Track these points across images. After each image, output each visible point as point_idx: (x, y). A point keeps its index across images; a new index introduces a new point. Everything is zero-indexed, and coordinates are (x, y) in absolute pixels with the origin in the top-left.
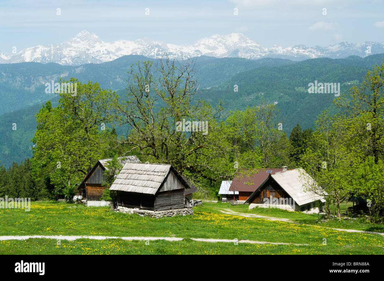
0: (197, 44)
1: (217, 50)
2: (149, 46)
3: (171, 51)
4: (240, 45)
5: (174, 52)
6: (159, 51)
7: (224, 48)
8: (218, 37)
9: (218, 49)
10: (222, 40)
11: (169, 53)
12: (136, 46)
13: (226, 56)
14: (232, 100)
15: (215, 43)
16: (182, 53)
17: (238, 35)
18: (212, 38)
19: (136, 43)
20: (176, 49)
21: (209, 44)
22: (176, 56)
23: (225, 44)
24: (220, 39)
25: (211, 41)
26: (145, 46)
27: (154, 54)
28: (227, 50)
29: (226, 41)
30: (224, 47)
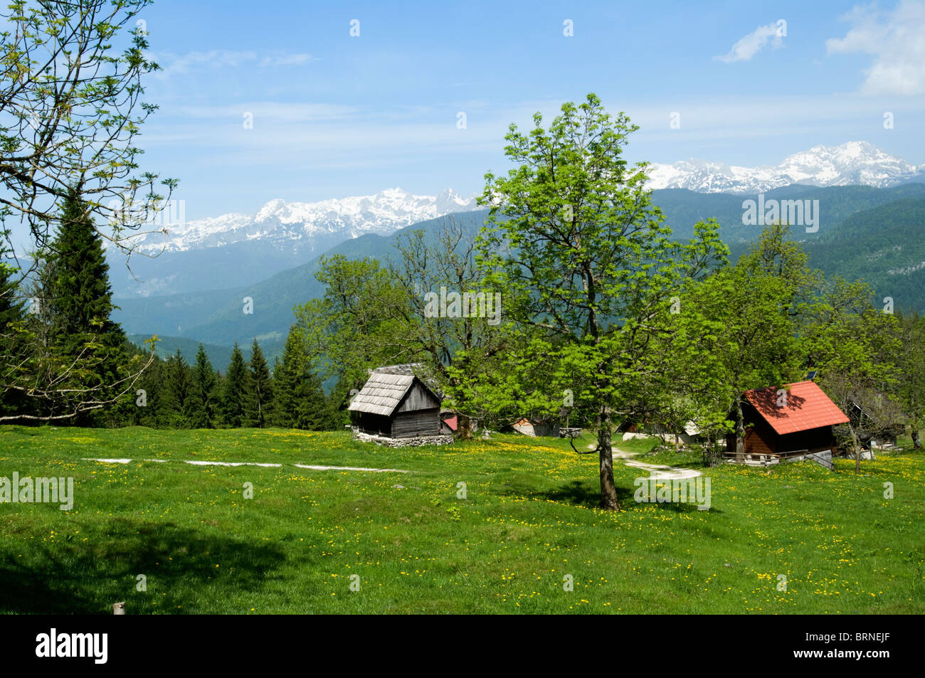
0: (784, 165)
1: (820, 173)
2: (699, 172)
3: (737, 178)
4: (862, 162)
5: (743, 179)
6: (715, 178)
7: (834, 169)
8: (822, 150)
9: (823, 171)
10: (830, 155)
11: (733, 182)
12: (676, 173)
13: (835, 184)
14: (842, 261)
15: (817, 160)
16: (756, 181)
17: (860, 145)
18: (811, 153)
19: (676, 168)
20: (747, 175)
21: (806, 164)
22: (745, 187)
23: (834, 162)
24: (827, 154)
25: (810, 158)
26: (692, 173)
27: (706, 184)
28: (840, 173)
29: (837, 157)
30: (833, 167)
